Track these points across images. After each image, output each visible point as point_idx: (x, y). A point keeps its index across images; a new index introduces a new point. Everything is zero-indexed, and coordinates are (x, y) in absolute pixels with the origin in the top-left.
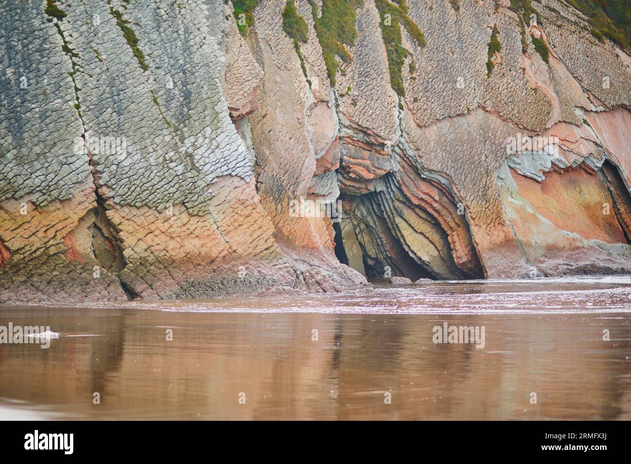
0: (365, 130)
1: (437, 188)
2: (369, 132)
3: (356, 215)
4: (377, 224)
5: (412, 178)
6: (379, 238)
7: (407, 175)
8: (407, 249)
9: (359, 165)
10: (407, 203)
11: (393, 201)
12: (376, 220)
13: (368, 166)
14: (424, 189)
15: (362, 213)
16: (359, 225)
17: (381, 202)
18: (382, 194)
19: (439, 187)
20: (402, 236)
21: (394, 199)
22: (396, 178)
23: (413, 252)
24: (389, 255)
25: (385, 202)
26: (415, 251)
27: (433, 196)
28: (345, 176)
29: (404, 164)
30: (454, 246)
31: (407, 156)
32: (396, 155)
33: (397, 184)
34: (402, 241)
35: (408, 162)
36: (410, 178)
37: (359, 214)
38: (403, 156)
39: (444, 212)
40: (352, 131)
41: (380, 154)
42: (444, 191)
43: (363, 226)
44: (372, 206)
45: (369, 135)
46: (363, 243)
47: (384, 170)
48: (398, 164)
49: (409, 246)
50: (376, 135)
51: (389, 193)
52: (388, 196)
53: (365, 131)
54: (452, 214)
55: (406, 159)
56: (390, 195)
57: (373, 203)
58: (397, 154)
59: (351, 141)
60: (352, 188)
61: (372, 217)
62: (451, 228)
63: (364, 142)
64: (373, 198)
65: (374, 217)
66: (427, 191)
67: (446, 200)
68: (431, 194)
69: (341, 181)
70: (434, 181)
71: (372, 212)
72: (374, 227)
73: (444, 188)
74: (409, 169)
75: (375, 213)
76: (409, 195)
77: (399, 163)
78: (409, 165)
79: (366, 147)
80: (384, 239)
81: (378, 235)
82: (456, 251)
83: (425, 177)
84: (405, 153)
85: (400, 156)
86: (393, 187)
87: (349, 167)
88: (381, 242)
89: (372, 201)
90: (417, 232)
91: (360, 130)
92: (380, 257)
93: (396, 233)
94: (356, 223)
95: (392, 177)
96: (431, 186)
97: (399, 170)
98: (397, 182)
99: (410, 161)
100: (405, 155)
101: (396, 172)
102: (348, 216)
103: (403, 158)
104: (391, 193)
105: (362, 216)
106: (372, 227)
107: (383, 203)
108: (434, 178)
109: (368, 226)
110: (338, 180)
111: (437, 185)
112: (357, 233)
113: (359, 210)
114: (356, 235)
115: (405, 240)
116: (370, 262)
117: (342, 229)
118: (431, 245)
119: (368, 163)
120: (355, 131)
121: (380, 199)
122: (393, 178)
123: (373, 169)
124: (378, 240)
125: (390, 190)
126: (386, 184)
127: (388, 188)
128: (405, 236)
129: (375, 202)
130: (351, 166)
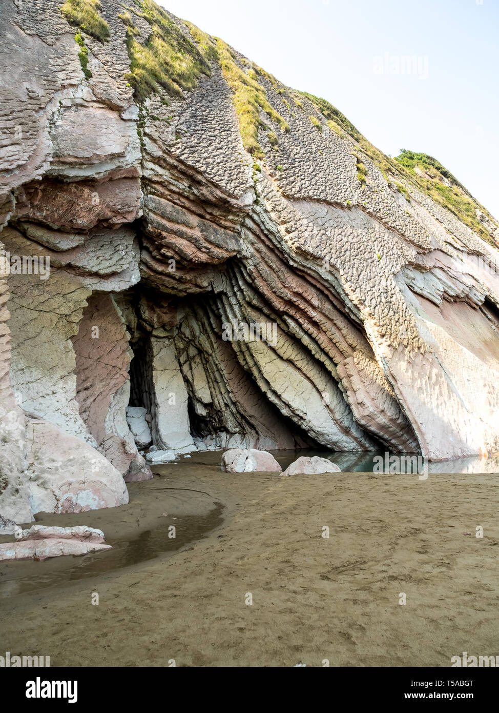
0: (191, 172)
1: (314, 287)
2: (199, 177)
3: (182, 333)
4: (215, 346)
5: (274, 267)
6: (218, 370)
7: (266, 262)
8: (264, 388)
9: (181, 235)
10: (266, 311)
11: (241, 306)
12: (213, 341)
13: (197, 240)
14: (294, 285)
15: (192, 331)
16: (186, 349)
17: (221, 311)
18: (224, 298)
19: (319, 286)
20: (256, 364)
21: (242, 302)
22: (245, 268)
23: (274, 392)
24: (234, 399)
25: (228, 310)
26: (279, 392)
27: (309, 298)
28: (154, 253)
29: (260, 246)
30: (350, 382)
31: (266, 232)
32: (248, 233)
33: (247, 278)
34: (256, 373)
35: (268, 243)
36: (271, 267)
37: (187, 333)
38: (258, 233)
39: (327, 325)
40: (167, 173)
41: (220, 225)
42: (326, 292)
43: (192, 351)
44: (209, 318)
45: (199, 183)
46: (190, 378)
47: (227, 250)
48: (249, 246)
49: (267, 383)
50: (213, 183)
51: (235, 294)
52: (233, 301)
53: (190, 175)
54: (340, 330)
55: (263, 238)
56: (236, 296)
57: (211, 315)
58: (249, 229)
59: (167, 193)
60: (167, 279)
61: (209, 337)
62: (342, 353)
63: (192, 197)
64: (210, 306)
65: (211, 335)
66: (300, 290)
67: (330, 307)
68: (305, 295)
69: (146, 264)
70: (309, 275)
71: (208, 329)
72: (210, 352)
73: (327, 288)
74: (269, 254)
75: (212, 329)
76: (268, 293)
77: (253, 244)
78: (268, 247)
79: (193, 208)
80: (225, 372)
81: (216, 365)
82: (355, 392)
83: (295, 265)
84: (263, 227)
85: (254, 233)
86: (241, 283)
87: (160, 236)
88: (221, 376)
89: (209, 311)
90: (281, 358)
91: (183, 173)
92: (220, 402)
93: (245, 360)
94: (182, 346)
95: (239, 268)
96: (305, 284)
97: (252, 256)
98: (248, 273)
99: (270, 240)
100: (262, 231)
101: (246, 258)
102: (167, 334)
103: (258, 237)
104: (238, 293)
105: (194, 336)
106: (207, 353)
107: (225, 312)
108: (310, 269)
109: (200, 351)
110: (142, 262)
111: (314, 282)
112: (182, 362)
113: (188, 326)
114: (181, 365)
115: (260, 371)
116: (201, 411)
117: (155, 354)
118: (306, 382)
119: (197, 233)
120: (173, 172)
121: (220, 306)
122: (243, 269)
123: (206, 245)
124: (217, 374)
125: (236, 289)
126: (231, 280)
127: (233, 287)
128: (262, 363)
129: (213, 312)
130: (164, 234)
